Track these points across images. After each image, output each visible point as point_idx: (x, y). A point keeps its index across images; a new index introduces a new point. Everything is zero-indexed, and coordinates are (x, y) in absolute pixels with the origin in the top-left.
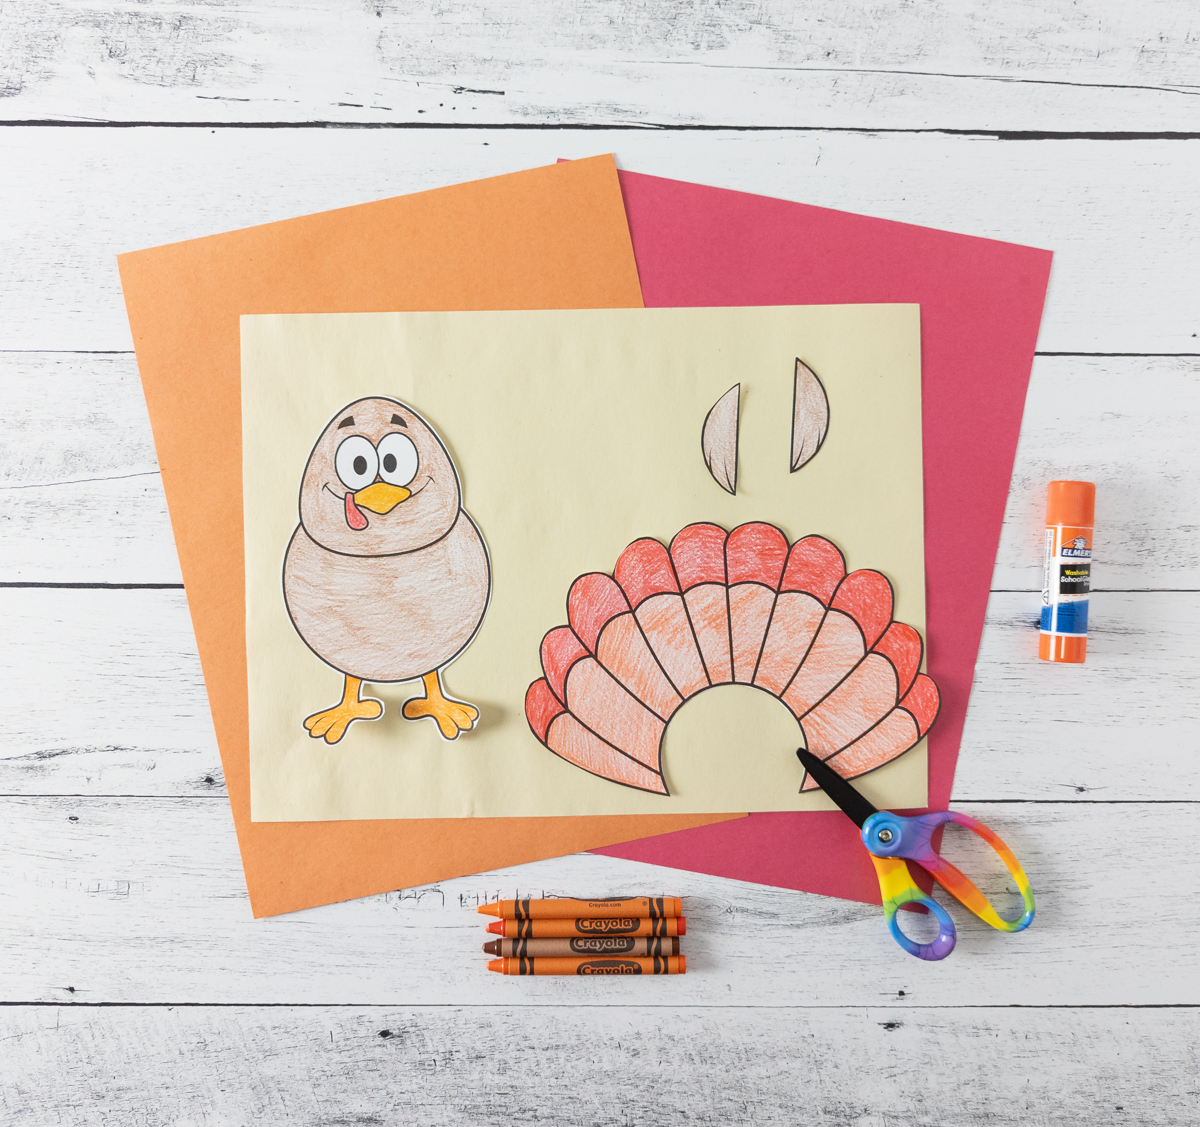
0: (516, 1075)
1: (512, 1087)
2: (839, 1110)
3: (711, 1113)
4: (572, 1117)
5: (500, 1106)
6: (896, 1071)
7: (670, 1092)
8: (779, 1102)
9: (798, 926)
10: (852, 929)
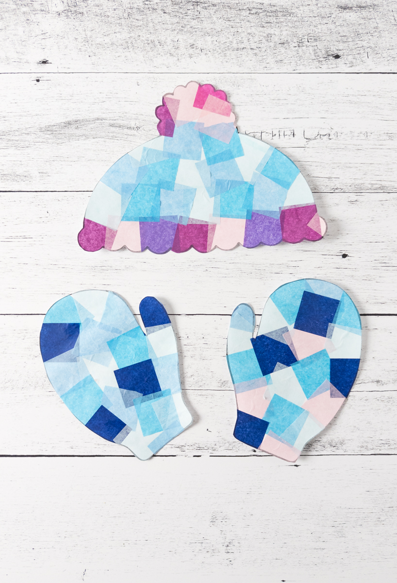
0: (261, 34)
1: (263, 27)
2: (75, 15)
3: (148, 12)
4: (229, 10)
5: (270, 16)
6: (42, 37)
7: (172, 24)
8: (109, 18)
9: (98, 119)
10: (66, 118)
